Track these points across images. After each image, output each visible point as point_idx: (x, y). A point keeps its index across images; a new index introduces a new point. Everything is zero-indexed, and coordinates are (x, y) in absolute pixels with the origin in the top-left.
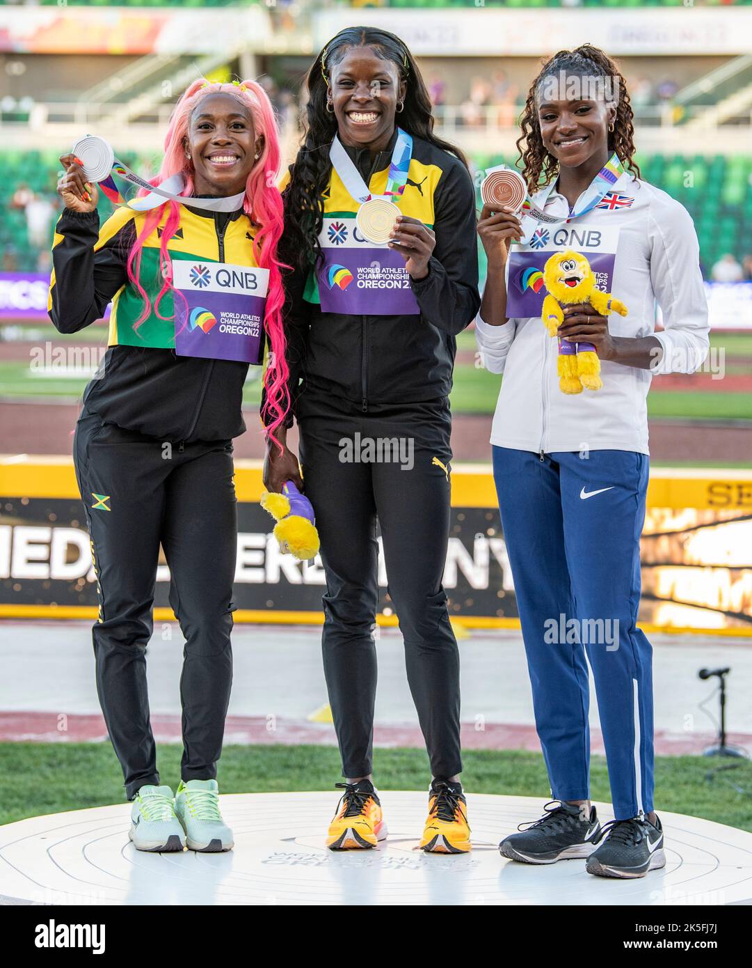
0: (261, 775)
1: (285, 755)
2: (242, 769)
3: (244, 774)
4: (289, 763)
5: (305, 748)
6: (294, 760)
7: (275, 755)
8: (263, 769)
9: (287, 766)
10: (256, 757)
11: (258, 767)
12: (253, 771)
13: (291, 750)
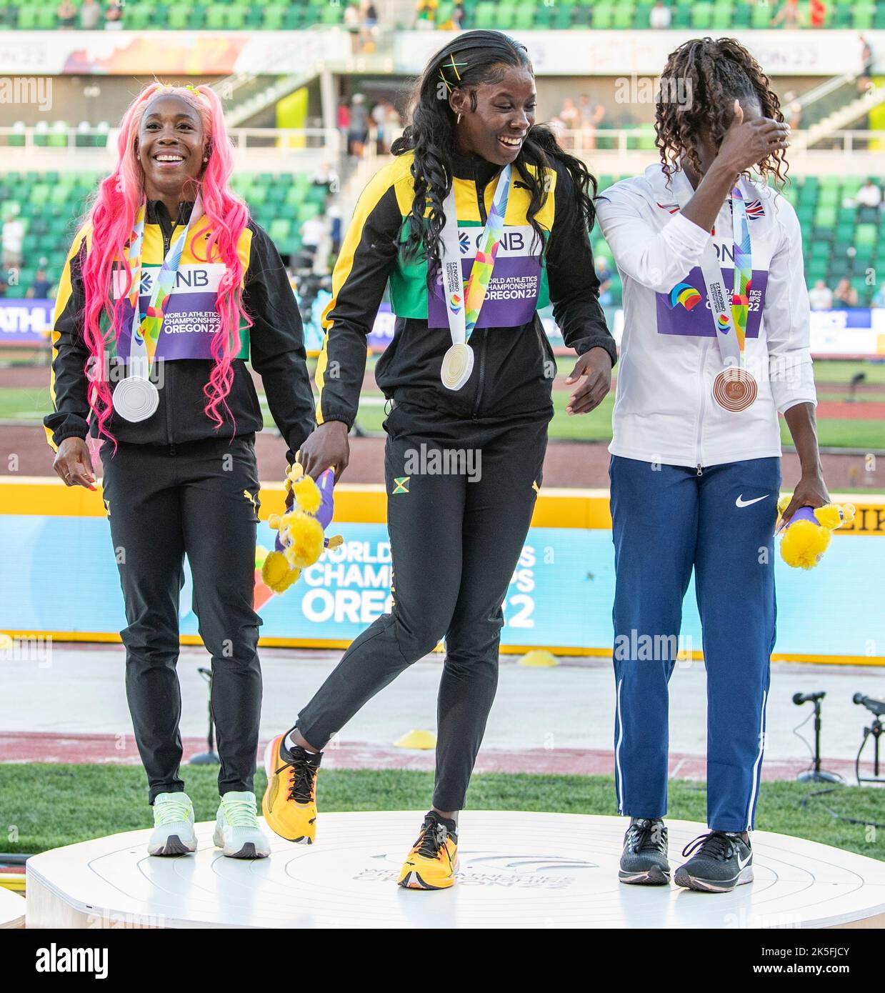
0: (347, 800)
1: (371, 780)
2: (328, 793)
3: (329, 798)
4: (376, 787)
5: (391, 772)
6: (381, 785)
7: (360, 779)
8: (349, 793)
9: (374, 791)
10: (342, 782)
11: (345, 791)
12: (340, 795)
13: (378, 774)
